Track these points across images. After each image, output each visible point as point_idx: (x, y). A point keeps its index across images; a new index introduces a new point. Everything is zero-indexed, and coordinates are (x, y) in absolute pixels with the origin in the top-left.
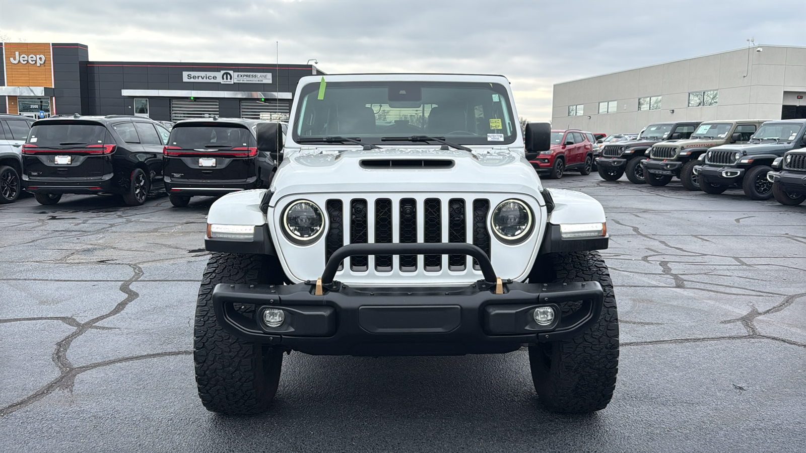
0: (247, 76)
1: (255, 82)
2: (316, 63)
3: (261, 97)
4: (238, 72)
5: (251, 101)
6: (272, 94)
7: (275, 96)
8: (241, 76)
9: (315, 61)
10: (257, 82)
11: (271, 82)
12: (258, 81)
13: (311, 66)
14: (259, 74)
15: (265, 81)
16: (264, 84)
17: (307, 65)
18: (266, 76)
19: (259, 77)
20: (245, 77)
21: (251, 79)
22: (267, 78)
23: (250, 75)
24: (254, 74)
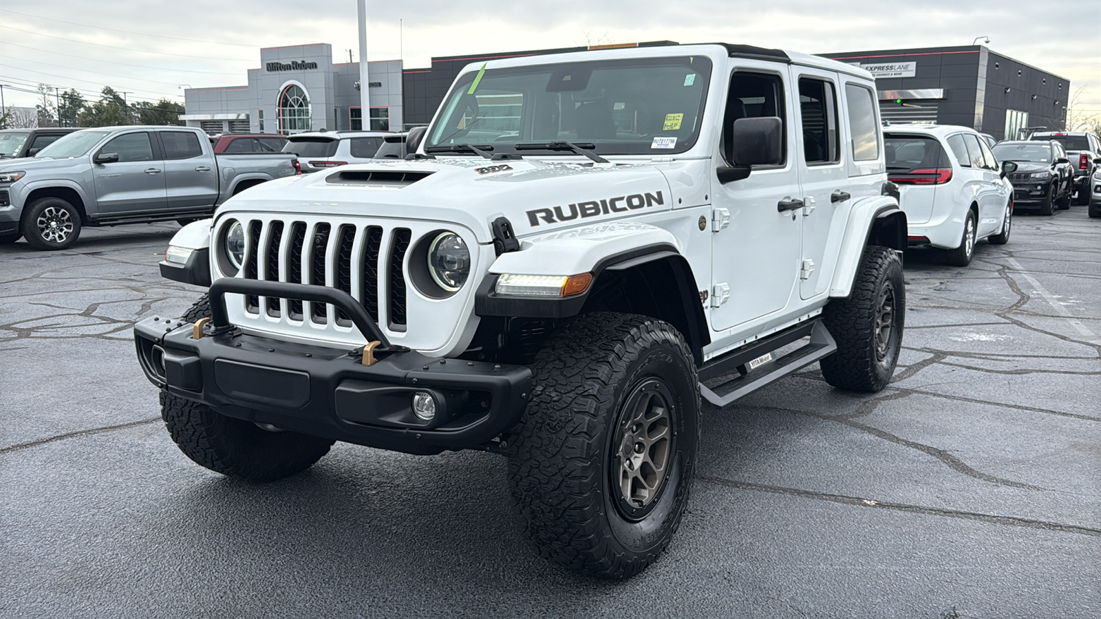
0: (879, 68)
1: (890, 76)
2: (987, 42)
3: (896, 98)
4: (868, 63)
5: (889, 104)
6: (909, 93)
7: (913, 96)
8: (871, 69)
9: (986, 39)
10: (893, 76)
11: (914, 75)
12: (895, 74)
13: (979, 47)
14: (897, 65)
15: (905, 74)
16: (903, 78)
17: (973, 46)
18: (907, 66)
19: (896, 68)
20: (876, 70)
21: (885, 72)
22: (909, 70)
23: (883, 68)
24: (890, 64)
